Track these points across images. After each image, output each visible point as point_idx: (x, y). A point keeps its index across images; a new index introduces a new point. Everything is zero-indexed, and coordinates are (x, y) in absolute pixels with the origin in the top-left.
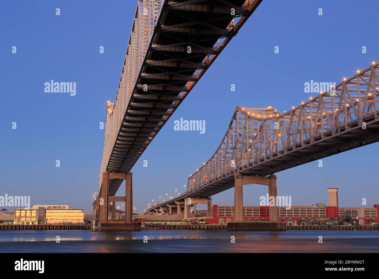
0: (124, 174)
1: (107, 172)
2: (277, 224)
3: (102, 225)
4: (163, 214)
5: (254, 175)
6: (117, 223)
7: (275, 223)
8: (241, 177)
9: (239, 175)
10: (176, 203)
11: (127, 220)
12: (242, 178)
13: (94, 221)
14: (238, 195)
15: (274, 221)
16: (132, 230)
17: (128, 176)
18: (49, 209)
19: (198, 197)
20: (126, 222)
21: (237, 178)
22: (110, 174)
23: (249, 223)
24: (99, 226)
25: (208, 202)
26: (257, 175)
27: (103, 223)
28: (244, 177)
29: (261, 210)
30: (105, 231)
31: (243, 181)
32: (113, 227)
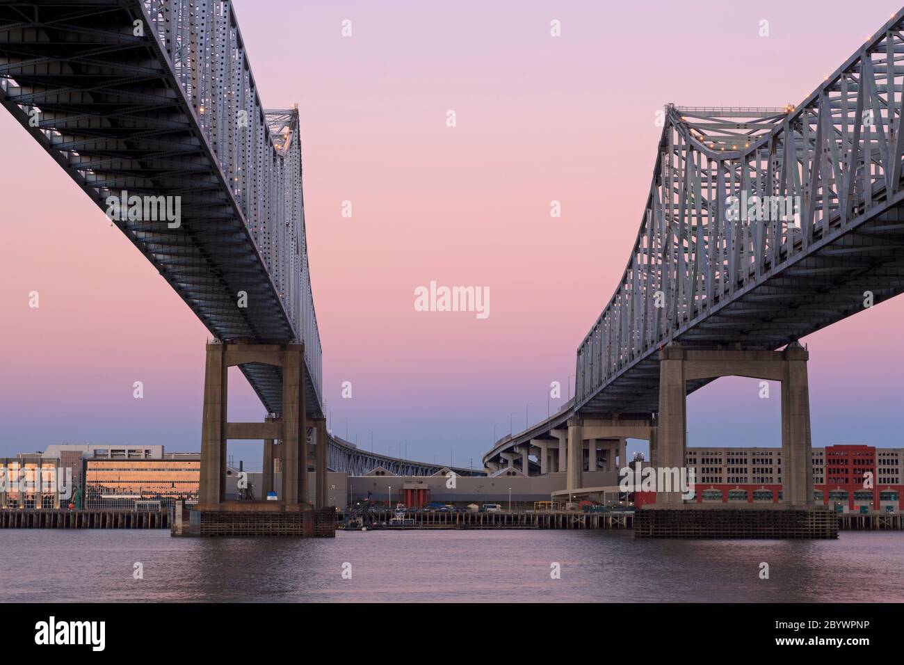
0: (276, 348)
1: (219, 342)
2: (804, 514)
3: (202, 515)
4: (509, 474)
5: (726, 345)
6: (253, 510)
7: (797, 512)
8: (679, 354)
9: (671, 348)
10: (553, 433)
11: (289, 502)
12: (684, 358)
13: (179, 504)
14: (669, 414)
15: (794, 503)
16: (304, 532)
17: (289, 354)
18: (97, 457)
19: (616, 415)
20: (284, 507)
21: (667, 358)
22: (229, 347)
23: (704, 511)
24: (194, 519)
25: (652, 432)
26: (738, 345)
27: (207, 509)
28: (692, 354)
29: (829, 461)
30: (212, 536)
31: (686, 367)
32: (241, 524)
